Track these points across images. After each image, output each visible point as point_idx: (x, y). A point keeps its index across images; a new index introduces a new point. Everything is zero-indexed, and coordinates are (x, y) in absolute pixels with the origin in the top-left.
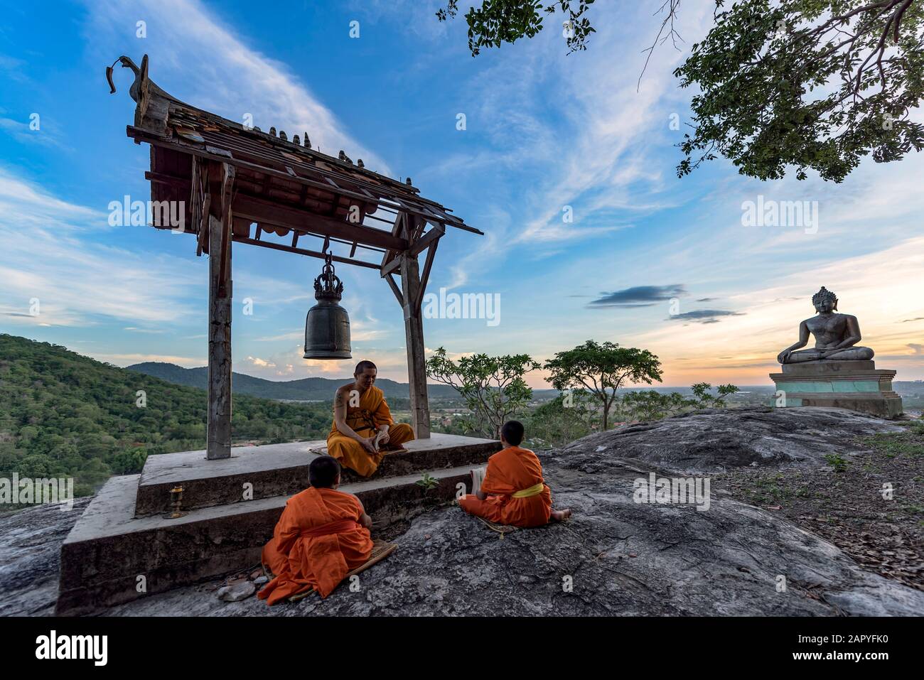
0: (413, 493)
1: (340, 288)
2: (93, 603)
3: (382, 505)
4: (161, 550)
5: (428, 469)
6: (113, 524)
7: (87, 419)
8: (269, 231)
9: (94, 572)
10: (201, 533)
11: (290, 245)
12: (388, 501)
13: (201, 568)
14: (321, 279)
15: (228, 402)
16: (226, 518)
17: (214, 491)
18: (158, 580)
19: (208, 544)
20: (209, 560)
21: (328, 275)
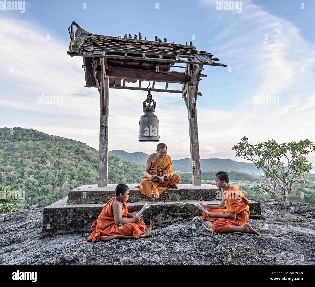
0: (175, 210)
1: (155, 105)
2: (51, 232)
3: (159, 213)
4: (72, 216)
5: (189, 200)
6: (61, 205)
7: (93, 178)
8: (129, 82)
9: (52, 220)
10: (85, 212)
11: (138, 86)
12: (162, 212)
13: (85, 227)
14: (146, 102)
15: (106, 161)
16: (94, 207)
17: (93, 197)
18: (71, 228)
19: (87, 217)
20: (87, 224)
21: (149, 99)
